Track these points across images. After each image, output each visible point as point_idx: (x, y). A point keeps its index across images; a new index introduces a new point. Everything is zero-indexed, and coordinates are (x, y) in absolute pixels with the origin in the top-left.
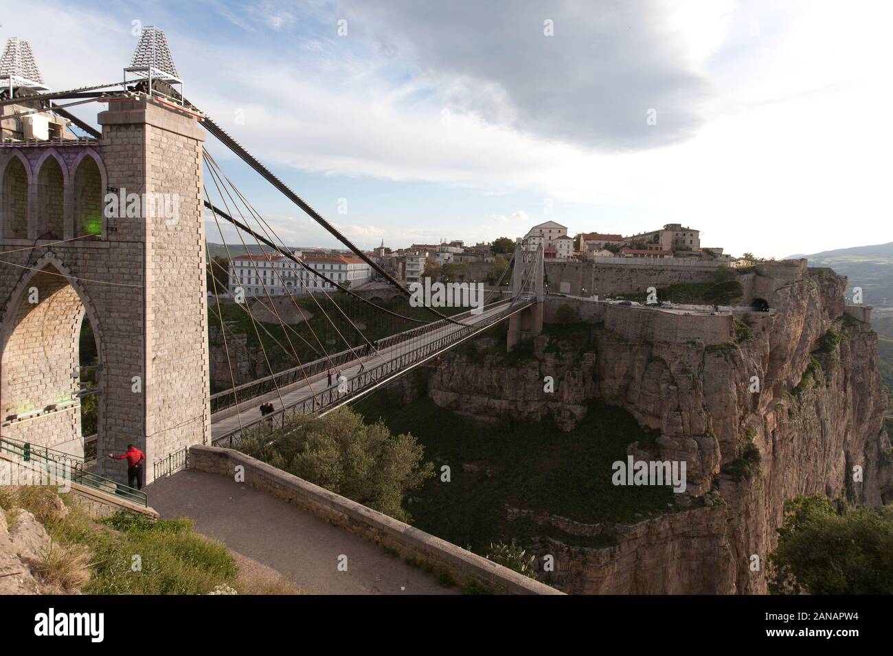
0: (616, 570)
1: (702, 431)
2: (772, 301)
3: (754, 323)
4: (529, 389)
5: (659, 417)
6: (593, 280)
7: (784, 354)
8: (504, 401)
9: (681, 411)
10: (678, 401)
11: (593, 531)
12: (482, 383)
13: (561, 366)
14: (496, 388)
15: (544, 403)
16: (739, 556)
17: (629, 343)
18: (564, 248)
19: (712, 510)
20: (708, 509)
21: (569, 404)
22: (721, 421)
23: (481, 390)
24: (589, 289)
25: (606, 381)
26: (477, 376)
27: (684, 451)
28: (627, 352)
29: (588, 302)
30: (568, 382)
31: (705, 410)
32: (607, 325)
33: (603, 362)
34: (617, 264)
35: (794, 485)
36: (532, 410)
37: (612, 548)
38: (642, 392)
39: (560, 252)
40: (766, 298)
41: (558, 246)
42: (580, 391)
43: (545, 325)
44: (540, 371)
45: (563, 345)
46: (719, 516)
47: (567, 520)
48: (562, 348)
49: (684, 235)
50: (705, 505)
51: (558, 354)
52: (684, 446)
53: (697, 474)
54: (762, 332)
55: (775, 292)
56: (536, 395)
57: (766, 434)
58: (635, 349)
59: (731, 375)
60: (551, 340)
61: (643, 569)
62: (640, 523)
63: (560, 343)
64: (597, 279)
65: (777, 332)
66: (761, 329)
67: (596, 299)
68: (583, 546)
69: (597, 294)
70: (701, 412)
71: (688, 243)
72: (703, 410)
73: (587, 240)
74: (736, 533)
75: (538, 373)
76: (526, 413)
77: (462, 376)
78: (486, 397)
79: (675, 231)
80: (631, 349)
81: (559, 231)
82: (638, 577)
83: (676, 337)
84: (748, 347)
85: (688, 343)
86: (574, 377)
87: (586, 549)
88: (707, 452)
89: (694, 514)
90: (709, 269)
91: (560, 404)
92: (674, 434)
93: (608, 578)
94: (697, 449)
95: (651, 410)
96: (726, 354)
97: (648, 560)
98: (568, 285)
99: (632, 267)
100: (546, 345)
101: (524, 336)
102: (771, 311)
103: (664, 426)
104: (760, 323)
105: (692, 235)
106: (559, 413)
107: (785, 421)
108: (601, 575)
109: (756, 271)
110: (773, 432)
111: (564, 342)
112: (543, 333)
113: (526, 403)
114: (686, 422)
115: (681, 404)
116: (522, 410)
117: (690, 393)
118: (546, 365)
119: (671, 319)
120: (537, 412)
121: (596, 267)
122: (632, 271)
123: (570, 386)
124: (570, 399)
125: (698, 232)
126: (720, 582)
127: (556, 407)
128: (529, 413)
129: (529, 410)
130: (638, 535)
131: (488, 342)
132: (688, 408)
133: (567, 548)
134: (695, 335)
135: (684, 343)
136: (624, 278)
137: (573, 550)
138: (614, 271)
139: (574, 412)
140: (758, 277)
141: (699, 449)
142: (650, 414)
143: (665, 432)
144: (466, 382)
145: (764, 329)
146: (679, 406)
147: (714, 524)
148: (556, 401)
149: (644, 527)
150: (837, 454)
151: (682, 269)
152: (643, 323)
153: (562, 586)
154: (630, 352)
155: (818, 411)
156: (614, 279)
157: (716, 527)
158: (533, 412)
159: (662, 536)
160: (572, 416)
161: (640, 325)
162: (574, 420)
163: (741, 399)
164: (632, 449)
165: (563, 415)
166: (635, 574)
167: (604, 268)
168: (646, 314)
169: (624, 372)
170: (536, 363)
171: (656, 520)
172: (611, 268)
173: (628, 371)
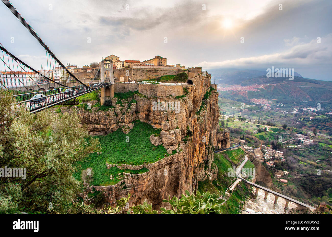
0: (149, 179)
1: (175, 127)
2: (194, 81)
3: (189, 88)
4: (111, 119)
5: (160, 124)
6: (133, 75)
7: (197, 99)
8: (101, 125)
9: (168, 121)
10: (167, 117)
11: (140, 168)
12: (92, 119)
13: (123, 109)
14: (98, 120)
15: (117, 124)
16: (186, 167)
17: (148, 98)
18: (119, 65)
19: (179, 153)
20: (177, 153)
21: (127, 123)
22: (181, 123)
23: (92, 122)
24: (132, 78)
25: (140, 113)
26: (89, 116)
27: (170, 135)
28: (148, 101)
29: (132, 83)
30: (126, 115)
31: (176, 120)
32: (139, 92)
33: (139, 106)
34: (142, 68)
35: (198, 142)
36: (113, 127)
37: (147, 172)
38: (154, 116)
39: (117, 67)
40: (192, 80)
41: (116, 65)
42: (131, 118)
43: (115, 93)
44: (115, 112)
45: (123, 101)
46: (181, 155)
47: (130, 165)
48: (123, 102)
49: (162, 60)
50: (177, 152)
51: (121, 104)
52: (169, 133)
53: (174, 142)
54: (191, 92)
55: (195, 77)
56: (114, 121)
57: (192, 127)
58: (150, 100)
59: (184, 106)
60: (118, 99)
61: (157, 177)
62: (156, 162)
63: (122, 100)
64: (134, 74)
65: (195, 92)
66: (191, 91)
67: (134, 82)
68: (137, 173)
69: (134, 80)
70: (175, 121)
71: (163, 63)
72: (175, 120)
73: (127, 62)
74: (185, 160)
75: (114, 113)
76: (111, 129)
77: (83, 117)
78: (94, 124)
79: (159, 58)
80: (149, 100)
81: (116, 59)
82: (156, 180)
83: (166, 94)
84: (188, 97)
85: (170, 96)
86: (129, 113)
87: (138, 174)
88: (177, 134)
89: (173, 156)
90: (174, 70)
91: (123, 124)
92: (166, 130)
93: (146, 182)
94: (174, 134)
95: (158, 122)
96: (182, 99)
97: (159, 174)
98: (123, 78)
99: (147, 69)
100: (116, 101)
101: (107, 98)
102: (194, 84)
103: (163, 127)
104: (190, 88)
105: (164, 60)
106: (124, 127)
107: (197, 122)
108: (144, 182)
109: (188, 70)
110: (193, 126)
111: (124, 100)
112: (115, 97)
113: (110, 125)
114: (170, 125)
115: (169, 118)
116: (109, 128)
117: (171, 114)
118: (117, 109)
119: (163, 88)
120: (115, 128)
121: (134, 70)
122: (147, 71)
123: (127, 116)
124: (127, 121)
125: (166, 59)
126: (181, 176)
127: (122, 125)
128: (112, 129)
129: (112, 128)
130: (156, 166)
131: (93, 102)
132: (171, 120)
133: (131, 175)
134: (172, 93)
135: (168, 96)
136: (144, 74)
137: (133, 175)
138: (140, 71)
139: (129, 126)
140: (189, 72)
141: (175, 134)
142: (157, 123)
143: (163, 129)
144: (85, 119)
145: (192, 91)
146: (167, 119)
147: (179, 158)
148: (122, 123)
149: (158, 163)
150: (208, 132)
151: (164, 70)
152: (153, 90)
153: (130, 188)
154: (149, 101)
155: (204, 118)
156: (141, 74)
157: (180, 159)
158: (113, 128)
159: (163, 165)
160: (129, 128)
161: (152, 91)
162: (130, 129)
163: (187, 115)
164: (152, 137)
165: (125, 128)
166: (155, 179)
167: (137, 70)
168: (154, 86)
169: (147, 109)
170: (113, 109)
171: (161, 160)
172: (139, 70)
173: (148, 109)
